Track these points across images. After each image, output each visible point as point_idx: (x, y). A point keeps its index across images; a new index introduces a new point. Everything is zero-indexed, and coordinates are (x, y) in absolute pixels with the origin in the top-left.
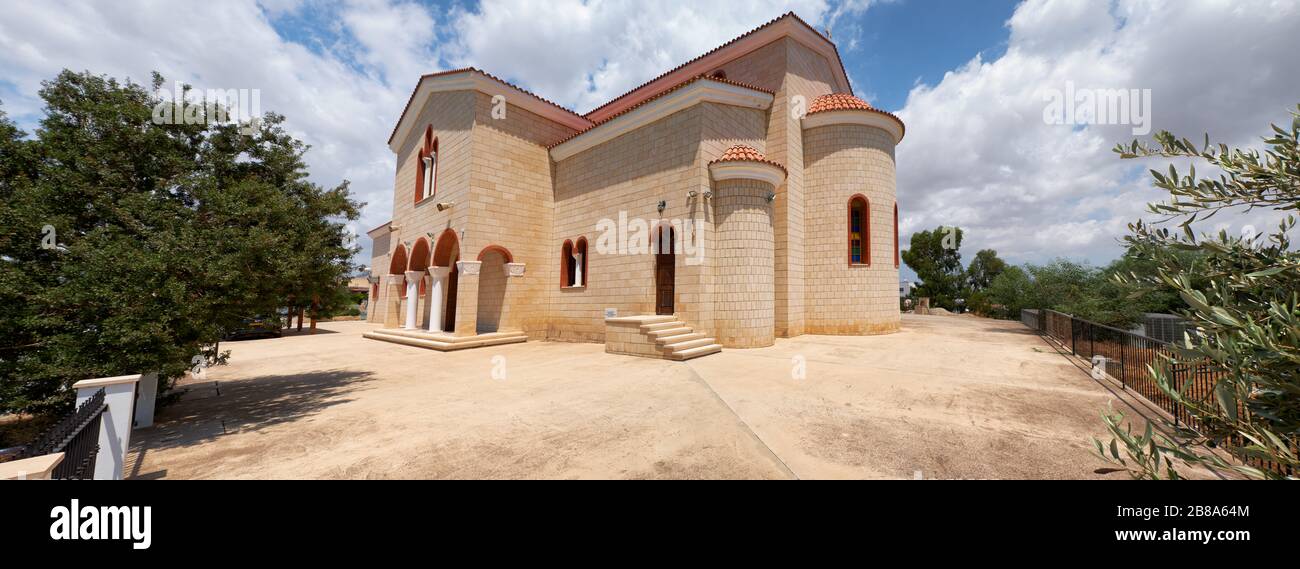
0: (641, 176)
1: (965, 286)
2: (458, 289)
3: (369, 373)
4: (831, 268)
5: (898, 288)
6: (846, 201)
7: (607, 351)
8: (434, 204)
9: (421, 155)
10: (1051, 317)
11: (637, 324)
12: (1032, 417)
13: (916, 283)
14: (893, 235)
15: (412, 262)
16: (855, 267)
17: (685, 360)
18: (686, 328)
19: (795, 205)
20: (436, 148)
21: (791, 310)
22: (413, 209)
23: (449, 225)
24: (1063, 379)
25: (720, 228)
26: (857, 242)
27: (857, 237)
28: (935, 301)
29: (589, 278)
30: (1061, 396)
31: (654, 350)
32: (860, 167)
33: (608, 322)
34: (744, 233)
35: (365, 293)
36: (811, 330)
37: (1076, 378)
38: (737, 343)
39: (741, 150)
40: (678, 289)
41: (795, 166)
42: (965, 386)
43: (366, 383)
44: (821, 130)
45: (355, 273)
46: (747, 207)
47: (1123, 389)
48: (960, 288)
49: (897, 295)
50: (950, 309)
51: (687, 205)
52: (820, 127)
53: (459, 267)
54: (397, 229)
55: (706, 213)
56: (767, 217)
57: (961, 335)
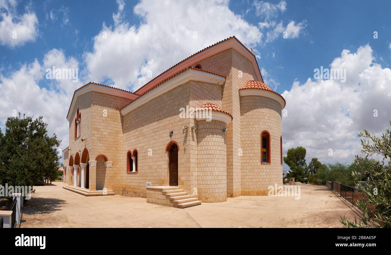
0: (161, 119)
1: (308, 172)
2: (89, 172)
3: (64, 201)
4: (253, 164)
5: (282, 173)
6: (260, 133)
7: (147, 202)
8: (80, 139)
9: (76, 121)
10: (335, 184)
11: (161, 190)
12: (328, 222)
13: (289, 171)
14: (280, 150)
15: (75, 161)
16: (264, 164)
17: (184, 208)
18: (184, 193)
19: (236, 134)
20: (80, 118)
21: (235, 184)
22: (74, 142)
23: (85, 147)
24: (338, 206)
25: (200, 144)
26: (265, 152)
27: (265, 150)
28: (297, 179)
29: (139, 168)
30: (337, 212)
31: (169, 203)
32: (266, 118)
33: (148, 189)
34: (212, 147)
35: (62, 172)
36: (244, 194)
37: (341, 205)
38: (209, 200)
39: (210, 105)
40: (179, 174)
41: (236, 114)
42: (307, 214)
43: (64, 204)
44: (249, 98)
45: (60, 166)
46: (213, 134)
47: (353, 206)
48: (306, 173)
49: (282, 176)
50: (302, 182)
51: (183, 133)
52: (248, 96)
53: (89, 163)
54: (70, 149)
55: (193, 137)
56: (223, 139)
57: (306, 193)
